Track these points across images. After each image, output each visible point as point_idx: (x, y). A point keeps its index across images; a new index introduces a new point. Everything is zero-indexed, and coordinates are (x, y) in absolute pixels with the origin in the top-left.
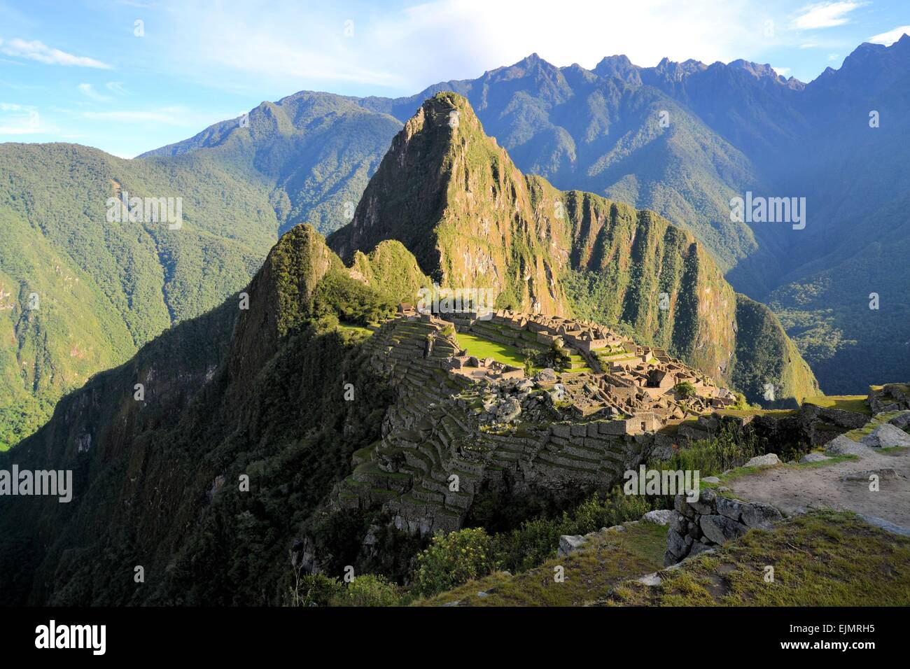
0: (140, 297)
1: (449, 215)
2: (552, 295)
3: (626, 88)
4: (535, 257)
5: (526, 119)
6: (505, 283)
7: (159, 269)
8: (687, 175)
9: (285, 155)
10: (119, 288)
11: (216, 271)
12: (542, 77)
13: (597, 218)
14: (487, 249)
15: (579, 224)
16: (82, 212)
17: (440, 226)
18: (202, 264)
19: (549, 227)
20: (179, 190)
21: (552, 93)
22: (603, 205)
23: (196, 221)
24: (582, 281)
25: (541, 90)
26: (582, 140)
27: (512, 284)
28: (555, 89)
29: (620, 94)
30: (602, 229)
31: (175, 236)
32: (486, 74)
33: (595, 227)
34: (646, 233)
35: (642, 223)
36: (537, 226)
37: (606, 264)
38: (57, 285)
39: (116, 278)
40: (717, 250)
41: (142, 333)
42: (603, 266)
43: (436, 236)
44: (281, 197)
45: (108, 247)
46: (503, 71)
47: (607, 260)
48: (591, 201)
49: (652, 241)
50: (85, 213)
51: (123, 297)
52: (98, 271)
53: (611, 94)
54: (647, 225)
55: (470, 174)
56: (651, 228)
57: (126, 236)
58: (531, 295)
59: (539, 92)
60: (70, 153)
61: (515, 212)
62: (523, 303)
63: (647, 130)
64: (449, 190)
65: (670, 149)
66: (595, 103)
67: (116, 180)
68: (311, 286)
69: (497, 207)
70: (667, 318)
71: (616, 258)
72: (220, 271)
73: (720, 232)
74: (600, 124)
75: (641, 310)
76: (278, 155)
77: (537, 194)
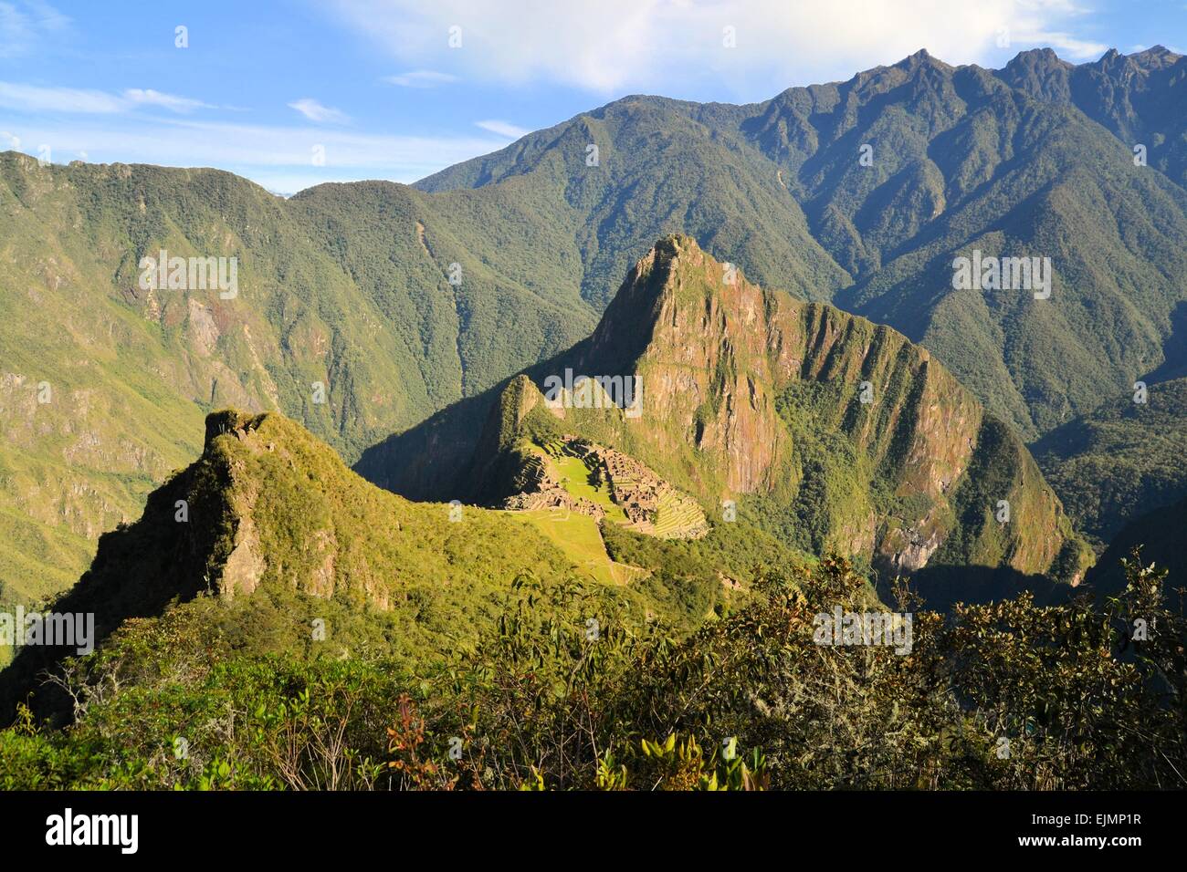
0: (436, 346)
1: (652, 351)
2: (754, 408)
3: (1028, 106)
4: (735, 377)
5: (893, 145)
6: (705, 398)
7: (455, 318)
8: (1064, 238)
9: (600, 185)
10: (417, 336)
11: (509, 324)
12: (923, 86)
13: (833, 330)
14: (690, 370)
15: (815, 335)
16: (388, 257)
17: (642, 359)
18: (497, 316)
19: (781, 339)
20: (482, 228)
21: (933, 109)
22: (840, 318)
23: (496, 266)
24: (808, 390)
25: (919, 104)
26: (954, 177)
27: (712, 399)
28: (938, 104)
29: (1018, 114)
30: (837, 341)
31: (472, 284)
32: (857, 76)
33: (830, 340)
34: (879, 348)
35: (877, 338)
36: (769, 337)
37: (833, 376)
38: (363, 332)
39: (415, 325)
40: (1080, 335)
41: (435, 383)
42: (830, 378)
43: (636, 366)
44: (589, 236)
45: (410, 294)
46: (878, 74)
47: (835, 373)
48: (829, 314)
49: (883, 356)
50: (390, 258)
51: (420, 346)
52: (399, 318)
53: (1006, 115)
54: (881, 343)
55: (678, 312)
56: (885, 344)
57: (427, 283)
58: (728, 409)
59: (917, 107)
60: (380, 193)
61: (723, 338)
62: (719, 415)
63: (1035, 171)
64: (655, 328)
65: (1050, 202)
66: (981, 126)
67: (420, 222)
68: (521, 416)
69: (706, 334)
70: (885, 432)
71: (844, 371)
72: (514, 324)
73: (1090, 313)
74: (981, 156)
75: (858, 422)
76: (591, 185)
77: (773, 308)
